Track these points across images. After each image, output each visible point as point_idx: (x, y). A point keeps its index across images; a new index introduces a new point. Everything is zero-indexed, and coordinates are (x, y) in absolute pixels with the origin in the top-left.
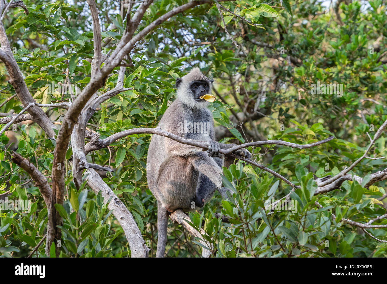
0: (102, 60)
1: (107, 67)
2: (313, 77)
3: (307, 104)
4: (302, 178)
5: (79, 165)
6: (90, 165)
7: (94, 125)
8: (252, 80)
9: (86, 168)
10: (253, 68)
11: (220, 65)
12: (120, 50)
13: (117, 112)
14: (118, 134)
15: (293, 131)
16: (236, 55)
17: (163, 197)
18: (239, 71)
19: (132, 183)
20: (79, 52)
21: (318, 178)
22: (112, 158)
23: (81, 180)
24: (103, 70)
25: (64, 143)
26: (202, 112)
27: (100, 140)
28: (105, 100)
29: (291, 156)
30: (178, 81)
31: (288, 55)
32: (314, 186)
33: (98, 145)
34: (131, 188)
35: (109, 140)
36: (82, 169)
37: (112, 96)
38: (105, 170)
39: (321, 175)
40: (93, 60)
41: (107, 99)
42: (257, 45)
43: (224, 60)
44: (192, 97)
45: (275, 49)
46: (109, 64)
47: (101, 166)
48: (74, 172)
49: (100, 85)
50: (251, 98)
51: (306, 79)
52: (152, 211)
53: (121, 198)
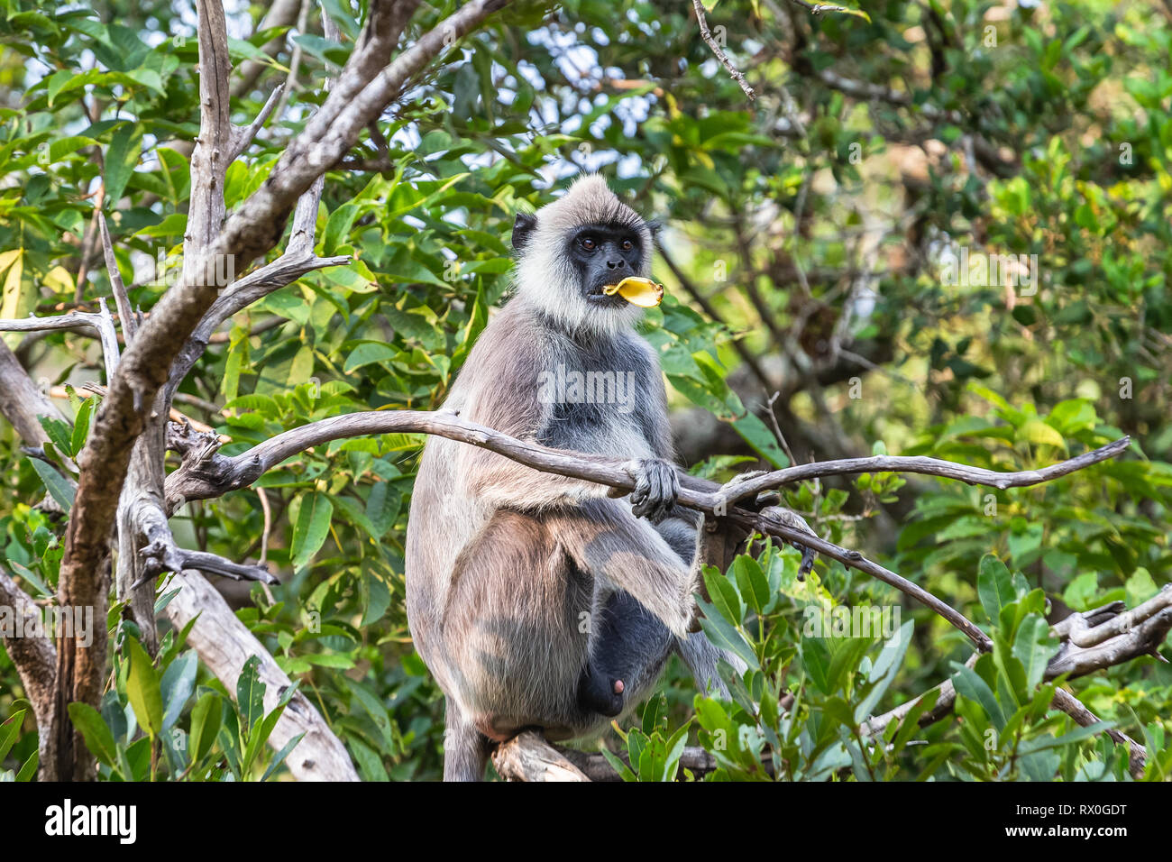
0: (231, 147)
1: (295, 172)
2: (1063, 218)
3: (1040, 323)
4: (1001, 610)
5: (145, 557)
6: (186, 557)
7: (204, 403)
8: (823, 229)
9: (169, 569)
10: (825, 182)
11: (693, 162)
12: (342, 108)
13: (293, 348)
14: (293, 437)
15: (979, 428)
16: (763, 128)
17: (463, 683)
18: (773, 194)
19: (351, 629)
20: (143, 115)
21: (1072, 611)
22: (273, 529)
23: (150, 616)
24: (276, 183)
25: (113, 466)
26: (616, 346)
27: (221, 459)
28: (245, 303)
29: (970, 523)
30: (520, 225)
31: (967, 133)
32: (1041, 642)
33: (213, 481)
34: (346, 649)
35: (257, 460)
36: (153, 575)
37: (270, 287)
38: (245, 577)
39: (1086, 600)
40: (198, 148)
41: (251, 301)
42: (843, 90)
43: (708, 145)
44: (574, 290)
45: (914, 106)
46: (300, 160)
47: (228, 562)
48: (123, 583)
49: (266, 241)
50: (818, 298)
51: (1034, 228)
52: (424, 741)
53: (306, 689)
